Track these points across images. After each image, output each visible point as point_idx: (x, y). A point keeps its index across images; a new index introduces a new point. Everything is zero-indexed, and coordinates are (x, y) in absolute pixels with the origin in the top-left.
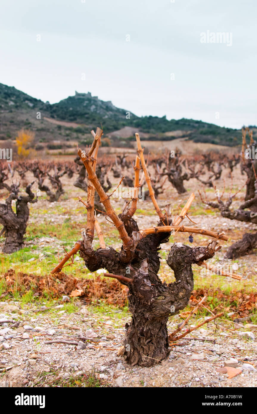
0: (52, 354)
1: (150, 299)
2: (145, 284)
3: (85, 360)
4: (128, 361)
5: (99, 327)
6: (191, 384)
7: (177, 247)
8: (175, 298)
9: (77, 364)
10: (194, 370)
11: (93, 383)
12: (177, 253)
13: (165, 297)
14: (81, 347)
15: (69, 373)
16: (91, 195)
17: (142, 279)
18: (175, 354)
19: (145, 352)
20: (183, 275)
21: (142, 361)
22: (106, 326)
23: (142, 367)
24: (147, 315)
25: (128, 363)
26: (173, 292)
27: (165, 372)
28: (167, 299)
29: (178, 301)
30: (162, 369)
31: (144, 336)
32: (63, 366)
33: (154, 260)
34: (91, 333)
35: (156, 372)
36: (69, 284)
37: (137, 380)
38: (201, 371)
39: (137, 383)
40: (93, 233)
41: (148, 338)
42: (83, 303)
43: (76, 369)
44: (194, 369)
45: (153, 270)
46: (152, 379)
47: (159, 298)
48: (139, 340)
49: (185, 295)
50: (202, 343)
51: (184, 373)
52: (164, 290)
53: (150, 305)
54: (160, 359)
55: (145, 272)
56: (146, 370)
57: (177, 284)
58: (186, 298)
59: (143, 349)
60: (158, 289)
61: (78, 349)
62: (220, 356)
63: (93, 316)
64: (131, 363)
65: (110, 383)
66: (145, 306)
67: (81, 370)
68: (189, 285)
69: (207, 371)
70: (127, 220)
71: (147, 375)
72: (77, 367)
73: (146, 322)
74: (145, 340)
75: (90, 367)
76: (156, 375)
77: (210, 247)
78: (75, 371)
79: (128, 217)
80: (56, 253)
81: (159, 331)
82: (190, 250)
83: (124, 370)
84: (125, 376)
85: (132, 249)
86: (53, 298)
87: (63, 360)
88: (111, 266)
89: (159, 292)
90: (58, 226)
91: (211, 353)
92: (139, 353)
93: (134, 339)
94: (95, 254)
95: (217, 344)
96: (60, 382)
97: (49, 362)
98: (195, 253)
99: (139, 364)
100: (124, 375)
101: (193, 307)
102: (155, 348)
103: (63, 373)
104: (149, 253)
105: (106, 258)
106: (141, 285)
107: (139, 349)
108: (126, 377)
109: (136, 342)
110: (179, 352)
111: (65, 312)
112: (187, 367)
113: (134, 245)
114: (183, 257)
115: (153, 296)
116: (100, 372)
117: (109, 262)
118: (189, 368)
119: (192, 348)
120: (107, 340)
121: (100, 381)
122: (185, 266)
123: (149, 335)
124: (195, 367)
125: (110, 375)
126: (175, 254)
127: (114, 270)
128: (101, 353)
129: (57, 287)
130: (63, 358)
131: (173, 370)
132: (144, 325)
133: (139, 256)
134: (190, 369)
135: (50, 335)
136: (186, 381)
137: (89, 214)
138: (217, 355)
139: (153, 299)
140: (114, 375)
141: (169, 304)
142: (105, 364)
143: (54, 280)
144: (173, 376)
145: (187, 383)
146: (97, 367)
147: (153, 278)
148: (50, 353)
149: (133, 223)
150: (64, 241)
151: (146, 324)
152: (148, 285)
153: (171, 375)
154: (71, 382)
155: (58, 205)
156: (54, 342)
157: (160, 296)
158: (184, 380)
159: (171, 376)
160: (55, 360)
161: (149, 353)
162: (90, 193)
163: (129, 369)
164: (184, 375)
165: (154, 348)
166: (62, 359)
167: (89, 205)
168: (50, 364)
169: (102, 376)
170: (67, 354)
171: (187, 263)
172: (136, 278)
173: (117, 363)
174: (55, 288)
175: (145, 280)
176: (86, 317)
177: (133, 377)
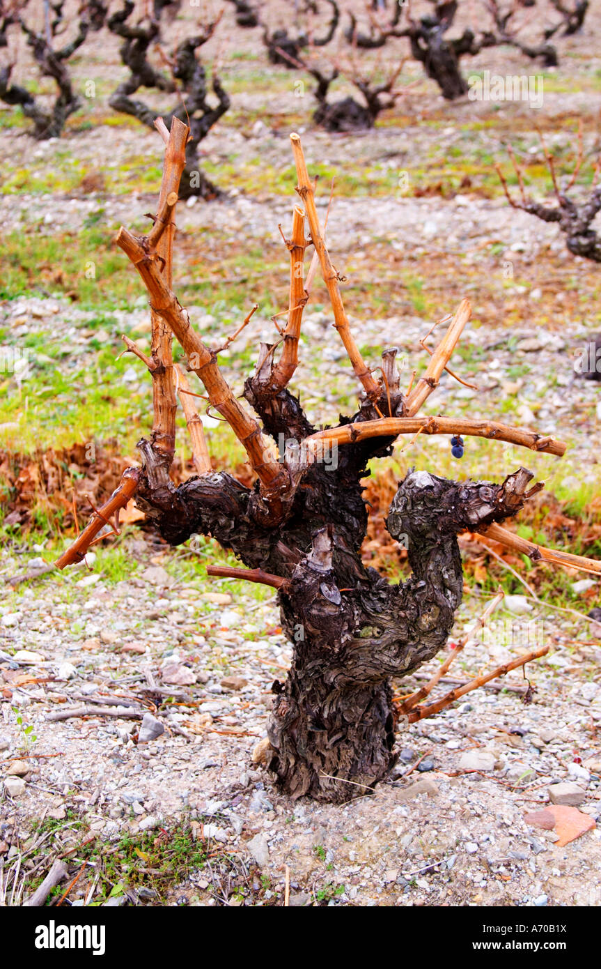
0: (68, 758)
1: (339, 637)
2: (325, 600)
3: (161, 780)
4: (282, 785)
5: (201, 640)
6: (455, 862)
7: (415, 487)
8: (409, 632)
9: (139, 795)
10: (465, 817)
11: (185, 854)
12: (414, 505)
13: (383, 629)
14: (149, 732)
15: (119, 820)
16: (161, 333)
17: (315, 585)
18: (416, 743)
19: (328, 765)
20: (431, 567)
21: (320, 788)
22: (220, 634)
23: (321, 804)
24: (332, 677)
25: (281, 791)
26: (402, 614)
27: (384, 820)
28: (387, 637)
29: (417, 639)
30: (376, 810)
31: (324, 728)
32: (102, 801)
33: (350, 511)
34: (176, 671)
35: (358, 821)
36: (107, 483)
37: (309, 845)
38: (481, 821)
39: (306, 852)
40: (171, 444)
41: (336, 733)
42: (151, 544)
43: (138, 809)
44: (463, 813)
45: (347, 544)
46: (346, 841)
47: (363, 632)
48: (311, 736)
49: (437, 623)
50: (492, 698)
51: (436, 827)
52: (379, 605)
53: (339, 653)
54: (371, 782)
55: (325, 564)
56: (331, 814)
57: (415, 591)
58: (439, 632)
59: (323, 759)
60: (361, 605)
61: (142, 741)
62: (541, 752)
63: (184, 594)
64: (289, 793)
65: (233, 854)
66: (325, 654)
67: (153, 810)
68: (449, 592)
69: (499, 821)
70: (270, 398)
71: (335, 830)
72: (142, 803)
73: (327, 694)
74: (326, 737)
75: (178, 804)
76: (359, 828)
77: (509, 488)
78: (134, 816)
79: (273, 390)
80: (66, 356)
81: (366, 711)
82: (451, 491)
83: (271, 814)
84: (272, 832)
85: (286, 497)
86: (62, 530)
87: (100, 780)
88: (228, 531)
89: (365, 612)
90: (67, 239)
91: (515, 739)
92: (310, 767)
93: (295, 731)
94: (179, 501)
95: (536, 703)
96: (94, 851)
97: (63, 786)
98: (467, 503)
99: (312, 794)
100: (270, 829)
101: (472, 560)
102: (356, 752)
103: (103, 823)
104: (336, 493)
105: (213, 509)
106: (314, 603)
107: (310, 759)
108: (276, 833)
109: (302, 741)
110: (426, 737)
111: (101, 579)
112: (443, 807)
113: (290, 486)
114: (432, 516)
115: (346, 628)
116: (205, 819)
117: (222, 521)
118: (449, 809)
119: (464, 721)
120: (223, 693)
121: (204, 847)
122: (439, 540)
123: (338, 723)
124: (467, 807)
125: (231, 830)
126: (408, 508)
127: (236, 542)
128: (206, 756)
129: (73, 493)
130: (101, 774)
131: (405, 813)
132: (322, 701)
133: (307, 504)
134: (452, 813)
135: (60, 681)
136: (442, 851)
137: (159, 389)
138: (532, 749)
139: (348, 636)
140: (244, 829)
141: (393, 648)
142: (215, 796)
143: (63, 470)
144: (405, 832)
145: (444, 855)
146: (196, 802)
147: (347, 570)
148: (64, 755)
149: (287, 407)
150: (87, 310)
151: (329, 699)
152: (332, 600)
153: (399, 831)
154: (124, 849)
155: (62, 151)
156: (73, 716)
157: (367, 624)
158: (434, 846)
159: (399, 833)
160: (77, 780)
161: (340, 767)
162: (160, 325)
163: (286, 809)
164: (435, 832)
165: (352, 752)
166: (99, 776)
167: (157, 362)
168: (65, 792)
169: (210, 830)
170: (111, 760)
171: (443, 533)
172: (299, 581)
173: (250, 792)
174: (67, 495)
175: (324, 588)
176: (162, 596)
177: (295, 834)
